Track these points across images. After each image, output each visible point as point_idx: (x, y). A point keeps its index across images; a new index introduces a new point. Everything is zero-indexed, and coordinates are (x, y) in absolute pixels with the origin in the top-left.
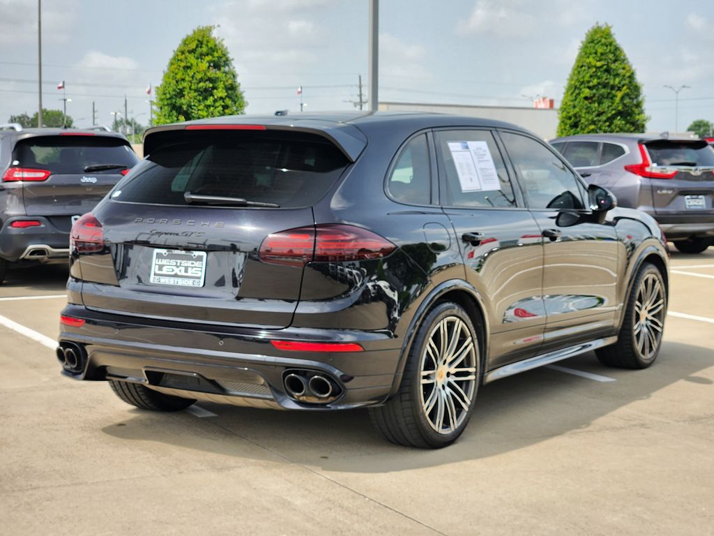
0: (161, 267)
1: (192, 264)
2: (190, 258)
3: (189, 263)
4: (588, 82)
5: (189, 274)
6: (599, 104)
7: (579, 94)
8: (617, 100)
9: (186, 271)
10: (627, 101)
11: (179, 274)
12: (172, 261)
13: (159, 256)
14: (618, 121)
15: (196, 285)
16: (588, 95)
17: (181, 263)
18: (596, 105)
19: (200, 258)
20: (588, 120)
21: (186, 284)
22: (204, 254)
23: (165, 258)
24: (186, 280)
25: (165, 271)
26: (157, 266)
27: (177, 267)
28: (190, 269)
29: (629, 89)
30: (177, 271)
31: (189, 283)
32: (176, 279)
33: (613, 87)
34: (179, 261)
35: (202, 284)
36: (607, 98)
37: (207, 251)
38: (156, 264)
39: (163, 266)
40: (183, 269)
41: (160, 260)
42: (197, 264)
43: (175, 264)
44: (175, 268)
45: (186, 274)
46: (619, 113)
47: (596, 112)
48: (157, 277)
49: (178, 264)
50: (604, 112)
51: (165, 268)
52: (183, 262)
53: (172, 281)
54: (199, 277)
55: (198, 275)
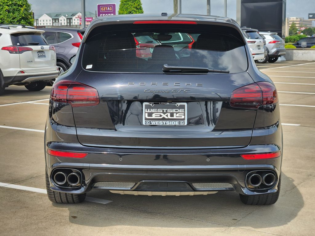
0: (150, 114)
1: (176, 111)
2: (175, 107)
3: (173, 111)
4: (7, 3)
5: (175, 117)
6: (13, 13)
7: (3, 8)
8: (22, 11)
9: (172, 116)
10: (26, 12)
11: (166, 117)
12: (159, 110)
13: (148, 107)
14: (23, 22)
15: (182, 124)
16: (8, 9)
17: (166, 111)
18: (12, 14)
19: (182, 107)
20: (8, 21)
21: (173, 124)
22: (185, 104)
23: (153, 108)
24: (173, 121)
25: (154, 116)
26: (147, 114)
27: (164, 113)
28: (175, 114)
29: (26, 6)
30: (164, 116)
31: (176, 123)
32: (165, 121)
33: (19, 6)
34: (165, 110)
35: (186, 124)
36: (17, 11)
37: (187, 102)
38: (145, 113)
39: (152, 113)
40: (169, 114)
41: (149, 109)
42: (180, 111)
43: (162, 111)
44: (162, 114)
45: (172, 118)
46: (23, 18)
47: (12, 17)
48: (148, 121)
49: (165, 111)
50: (16, 18)
51: (153, 115)
52: (169, 110)
53: (161, 123)
54: (184, 119)
55: (183, 117)
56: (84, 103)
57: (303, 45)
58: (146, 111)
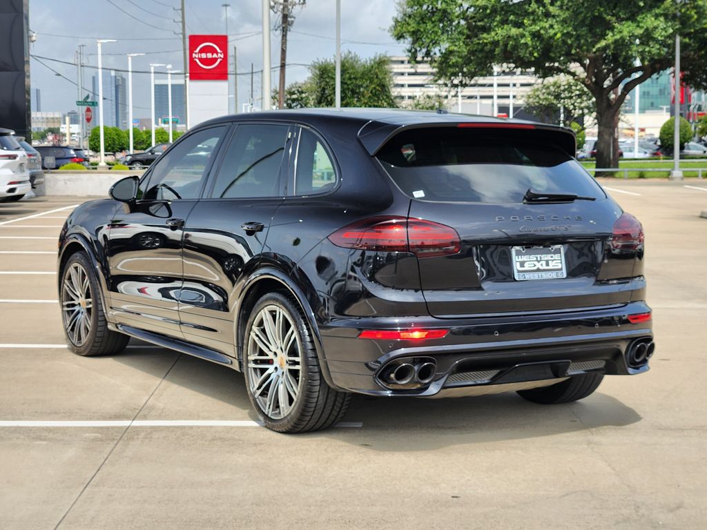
0: (522, 264)
1: (552, 257)
2: (549, 253)
3: (548, 257)
5: (551, 267)
9: (547, 265)
11: (541, 268)
12: (531, 256)
13: (518, 253)
15: (560, 276)
17: (541, 258)
19: (558, 251)
21: (550, 277)
22: (561, 247)
23: (524, 254)
24: (550, 273)
25: (527, 267)
26: (518, 263)
27: (539, 262)
28: (550, 262)
30: (538, 265)
31: (553, 275)
32: (540, 274)
34: (538, 256)
35: (565, 276)
37: (562, 244)
39: (524, 262)
40: (544, 263)
41: (520, 257)
42: (556, 256)
43: (535, 259)
44: (536, 263)
45: (548, 268)
48: (521, 274)
49: (539, 259)
51: (526, 264)
52: (543, 256)
53: (535, 276)
54: (561, 269)
55: (560, 267)
56: (432, 250)
57: (48, 164)
58: (517, 260)
